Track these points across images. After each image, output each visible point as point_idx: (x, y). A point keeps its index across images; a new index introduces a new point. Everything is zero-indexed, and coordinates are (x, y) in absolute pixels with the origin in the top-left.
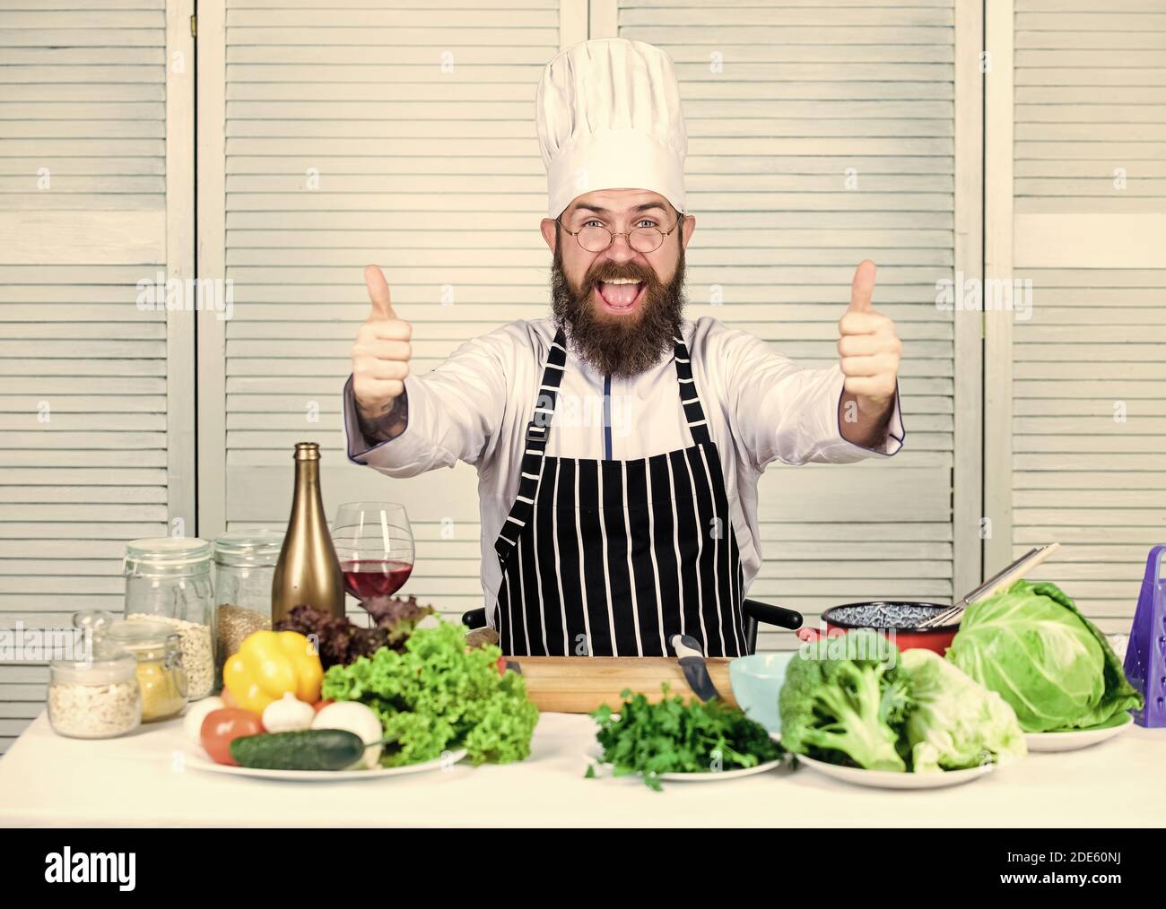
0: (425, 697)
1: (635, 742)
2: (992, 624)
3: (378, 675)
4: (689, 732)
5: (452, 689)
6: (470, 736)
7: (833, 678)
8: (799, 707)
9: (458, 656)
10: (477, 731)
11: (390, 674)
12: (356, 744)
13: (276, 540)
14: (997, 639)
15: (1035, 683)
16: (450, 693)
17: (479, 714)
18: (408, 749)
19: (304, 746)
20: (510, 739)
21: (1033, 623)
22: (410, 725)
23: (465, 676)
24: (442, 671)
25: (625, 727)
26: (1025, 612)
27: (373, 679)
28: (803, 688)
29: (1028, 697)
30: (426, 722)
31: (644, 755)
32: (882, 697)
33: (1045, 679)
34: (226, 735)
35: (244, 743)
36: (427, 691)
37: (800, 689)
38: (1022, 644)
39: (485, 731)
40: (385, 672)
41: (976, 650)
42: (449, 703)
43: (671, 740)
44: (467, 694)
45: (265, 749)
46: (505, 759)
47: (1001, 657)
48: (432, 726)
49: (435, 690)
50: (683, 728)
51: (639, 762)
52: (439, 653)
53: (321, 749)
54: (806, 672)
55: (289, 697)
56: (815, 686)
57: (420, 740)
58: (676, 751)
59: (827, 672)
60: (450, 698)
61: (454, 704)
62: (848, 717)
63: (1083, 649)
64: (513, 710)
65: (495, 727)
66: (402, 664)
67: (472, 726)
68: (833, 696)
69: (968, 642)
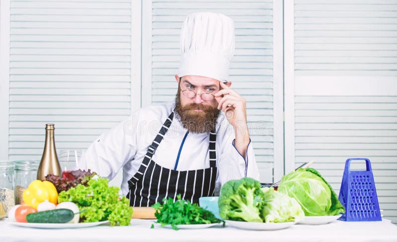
0: (94, 201)
1: (168, 215)
2: (292, 180)
3: (78, 193)
4: (187, 212)
5: (104, 199)
6: (110, 215)
7: (237, 192)
8: (225, 202)
9: (106, 188)
10: (113, 214)
11: (83, 193)
12: (71, 213)
13: (38, 161)
14: (293, 185)
15: (307, 200)
16: (103, 200)
17: (113, 208)
18: (88, 219)
19: (53, 214)
20: (124, 217)
21: (306, 180)
22: (89, 211)
23: (108, 195)
24: (100, 193)
25: (165, 210)
26: (303, 176)
27: (77, 194)
28: (227, 195)
29: (304, 205)
30: (95, 210)
31: (171, 219)
32: (254, 198)
33: (311, 199)
34: (24, 214)
35: (31, 216)
36: (95, 200)
37: (226, 195)
38: (302, 186)
39: (115, 214)
40: (80, 192)
41: (286, 190)
42: (103, 204)
43: (181, 214)
44: (109, 202)
45: (39, 216)
46: (122, 224)
47: (295, 191)
48: (97, 212)
49: (98, 199)
50: (185, 210)
51: (170, 221)
52: (99, 187)
53: (59, 216)
54: (228, 189)
55: (47, 201)
56: (231, 194)
57: (93, 216)
58: (183, 217)
59: (235, 189)
60: (103, 202)
61: (104, 204)
62: (243, 206)
63: (324, 189)
64: (125, 208)
65: (119, 212)
66: (86, 190)
67: (111, 212)
68: (237, 198)
69: (283, 187)
